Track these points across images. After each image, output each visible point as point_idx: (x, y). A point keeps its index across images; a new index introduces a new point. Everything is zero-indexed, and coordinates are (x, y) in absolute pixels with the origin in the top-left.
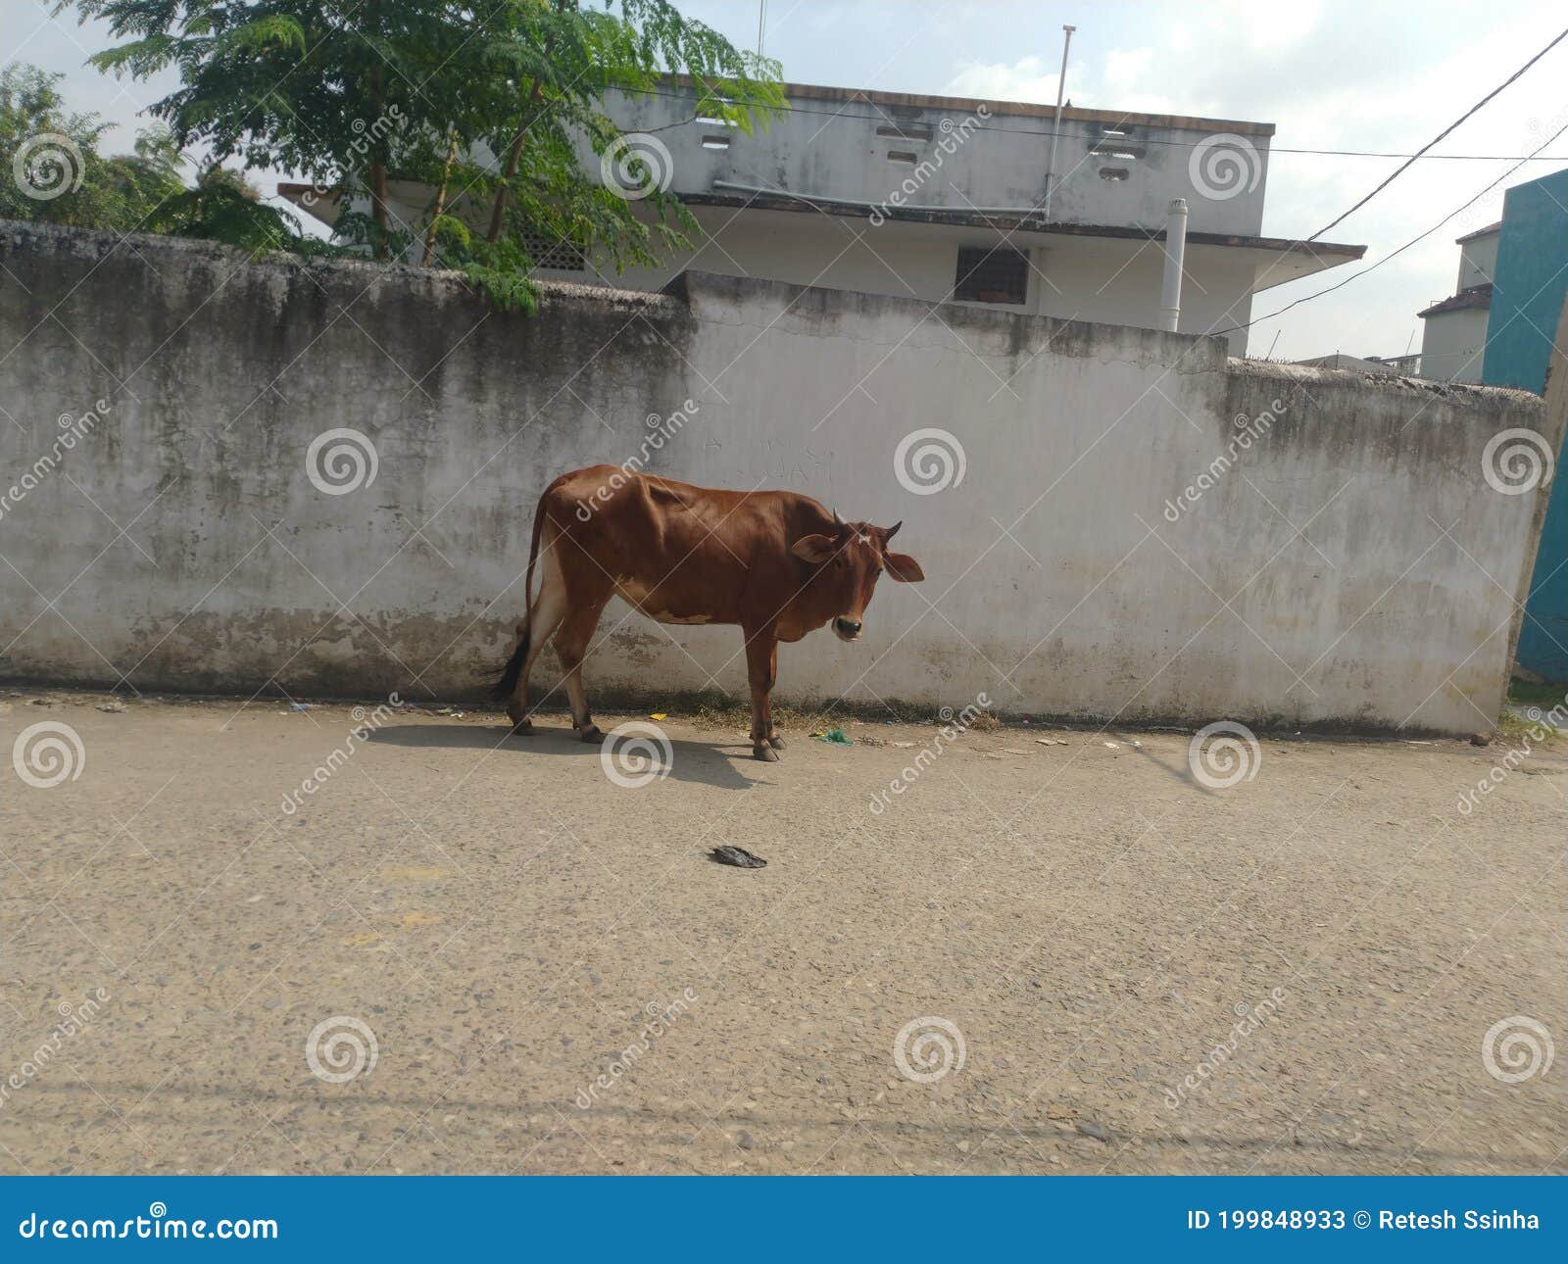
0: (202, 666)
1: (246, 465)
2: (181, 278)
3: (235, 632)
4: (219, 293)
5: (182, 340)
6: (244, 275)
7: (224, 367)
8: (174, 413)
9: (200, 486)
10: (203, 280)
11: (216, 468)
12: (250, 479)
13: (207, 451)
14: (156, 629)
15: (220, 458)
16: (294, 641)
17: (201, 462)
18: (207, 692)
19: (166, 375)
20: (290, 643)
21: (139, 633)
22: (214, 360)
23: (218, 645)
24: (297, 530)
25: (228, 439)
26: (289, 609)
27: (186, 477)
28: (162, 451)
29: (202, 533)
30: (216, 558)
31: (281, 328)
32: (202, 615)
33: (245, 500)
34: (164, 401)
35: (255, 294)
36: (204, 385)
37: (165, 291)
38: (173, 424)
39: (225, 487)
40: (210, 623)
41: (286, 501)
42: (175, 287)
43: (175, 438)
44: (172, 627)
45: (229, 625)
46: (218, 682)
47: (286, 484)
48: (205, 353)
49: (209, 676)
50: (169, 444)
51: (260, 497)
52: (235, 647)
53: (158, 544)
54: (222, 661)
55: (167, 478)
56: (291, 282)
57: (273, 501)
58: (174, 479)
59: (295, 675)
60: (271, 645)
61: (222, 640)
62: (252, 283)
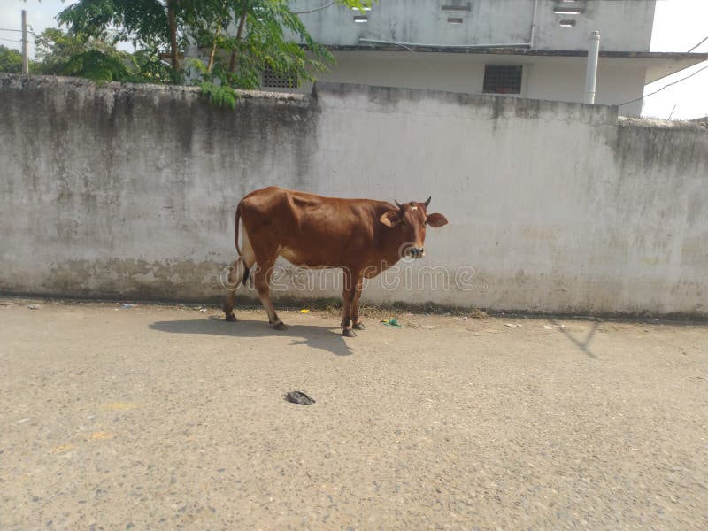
0: (83, 286)
1: (98, 188)
2: (62, 96)
3: (97, 269)
4: (82, 104)
5: (64, 127)
6: (93, 93)
7: (85, 140)
8: (63, 164)
9: (77, 199)
10: (73, 96)
11: (84, 190)
12: (100, 195)
13: (80, 182)
14: (60, 268)
15: (86, 185)
16: (125, 273)
17: (77, 187)
18: (86, 299)
19: (58, 145)
20: (124, 275)
21: (53, 270)
22: (81, 136)
23: (90, 276)
24: (124, 220)
25: (89, 175)
26: (123, 258)
27: (70, 195)
28: (59, 182)
29: (79, 222)
30: (87, 234)
31: (112, 120)
32: (82, 262)
33: (99, 205)
34: (58, 158)
35: (99, 102)
36: (76, 150)
37: (55, 103)
38: (62, 169)
39: (89, 198)
40: (86, 266)
41: (118, 205)
42: (60, 101)
43: (64, 176)
44: (67, 266)
45: (95, 266)
46: (91, 294)
47: (118, 197)
48: (76, 133)
49: (87, 291)
50: (62, 179)
51: (106, 204)
52: (98, 277)
53: (59, 227)
54: (92, 283)
55: (62, 195)
56: (116, 96)
57: (112, 205)
58: (65, 196)
59: (127, 290)
60: (114, 275)
61: (92, 273)
62: (96, 98)
